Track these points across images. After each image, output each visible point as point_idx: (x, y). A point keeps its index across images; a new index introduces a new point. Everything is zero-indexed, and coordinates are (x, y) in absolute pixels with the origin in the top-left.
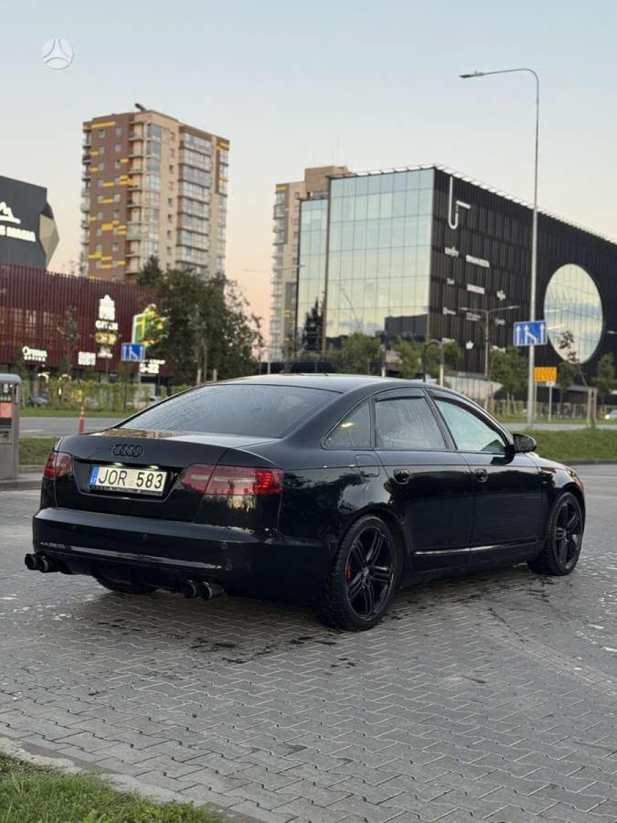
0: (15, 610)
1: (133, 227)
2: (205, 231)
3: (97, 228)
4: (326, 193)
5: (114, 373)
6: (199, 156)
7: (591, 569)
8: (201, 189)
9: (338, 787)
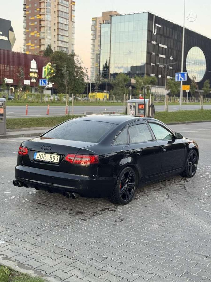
0: (10, 198)
1: (41, 34)
2: (67, 35)
3: (29, 34)
4: (110, 21)
5: (37, 87)
6: (64, 7)
7: (200, 174)
8: (65, 20)
9: (119, 275)
